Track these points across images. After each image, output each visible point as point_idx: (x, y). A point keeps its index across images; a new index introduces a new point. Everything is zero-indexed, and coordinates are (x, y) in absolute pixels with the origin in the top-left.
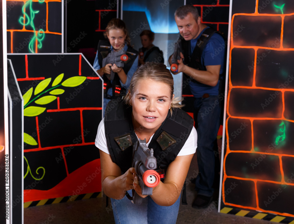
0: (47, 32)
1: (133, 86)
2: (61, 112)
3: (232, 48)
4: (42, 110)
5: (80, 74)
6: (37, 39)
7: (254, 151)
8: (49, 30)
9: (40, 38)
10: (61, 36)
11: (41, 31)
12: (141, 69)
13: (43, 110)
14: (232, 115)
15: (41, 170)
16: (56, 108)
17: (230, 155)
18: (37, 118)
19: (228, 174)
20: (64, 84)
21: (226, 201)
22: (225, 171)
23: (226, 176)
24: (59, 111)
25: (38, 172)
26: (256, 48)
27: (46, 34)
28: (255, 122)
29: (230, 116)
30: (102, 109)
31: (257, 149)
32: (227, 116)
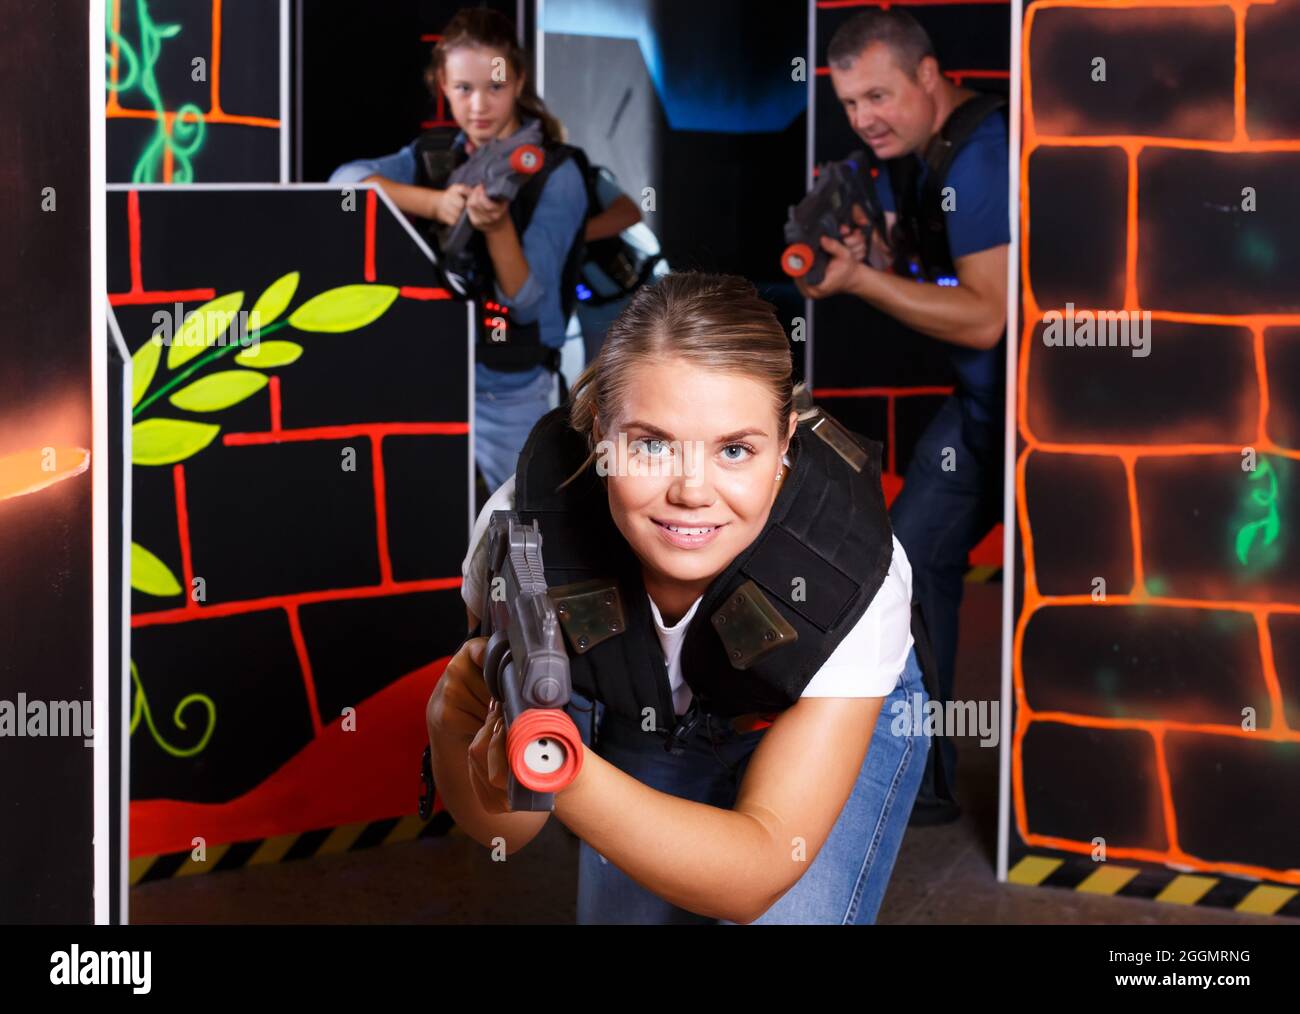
0: (217, 115)
1: (606, 392)
2: (285, 445)
3: (1030, 148)
4: (204, 435)
5: (370, 274)
6: (171, 148)
7: (1145, 594)
8: (226, 108)
9: (185, 143)
10: (276, 132)
11: (189, 113)
12: (640, 313)
13: (208, 433)
14: (1041, 440)
15: (199, 707)
16: (266, 427)
17: (1040, 615)
18: (179, 474)
19: (1034, 704)
20: (301, 320)
21: (1033, 828)
22: (1020, 691)
23: (1026, 715)
24: (278, 440)
25: (183, 717)
26: (1133, 145)
27: (210, 126)
28: (1141, 465)
29: (1033, 443)
30: (466, 428)
31: (1157, 585)
32: (1021, 445)
